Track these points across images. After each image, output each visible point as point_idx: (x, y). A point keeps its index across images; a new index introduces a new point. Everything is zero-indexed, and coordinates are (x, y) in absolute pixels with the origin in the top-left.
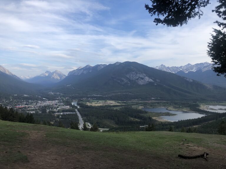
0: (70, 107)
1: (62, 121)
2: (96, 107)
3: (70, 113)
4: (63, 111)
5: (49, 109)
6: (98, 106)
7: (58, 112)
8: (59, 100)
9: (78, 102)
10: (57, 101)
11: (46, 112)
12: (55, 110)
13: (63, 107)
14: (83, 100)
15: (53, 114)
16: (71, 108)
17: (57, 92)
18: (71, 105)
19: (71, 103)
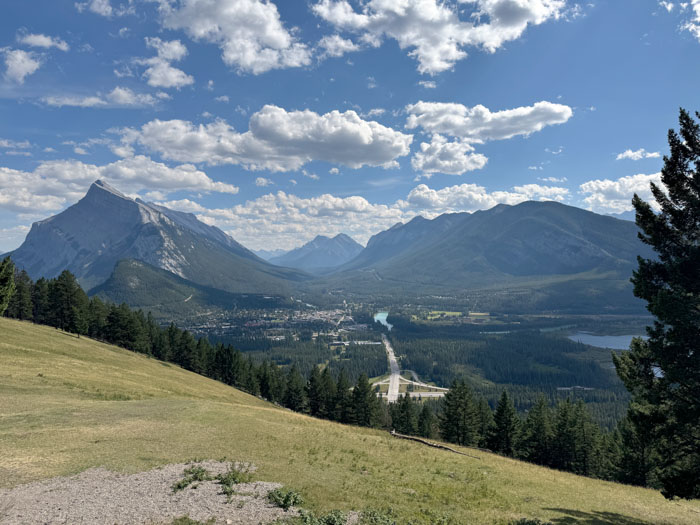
0: (369, 327)
1: (346, 362)
2: (438, 328)
3: (366, 342)
4: (352, 337)
5: (319, 331)
7: (339, 339)
8: (344, 310)
9: (390, 314)
10: (338, 311)
11: (309, 339)
12: (332, 334)
14: (403, 310)
15: (326, 345)
16: (371, 329)
17: (340, 289)
18: (372, 321)
19: (372, 316)
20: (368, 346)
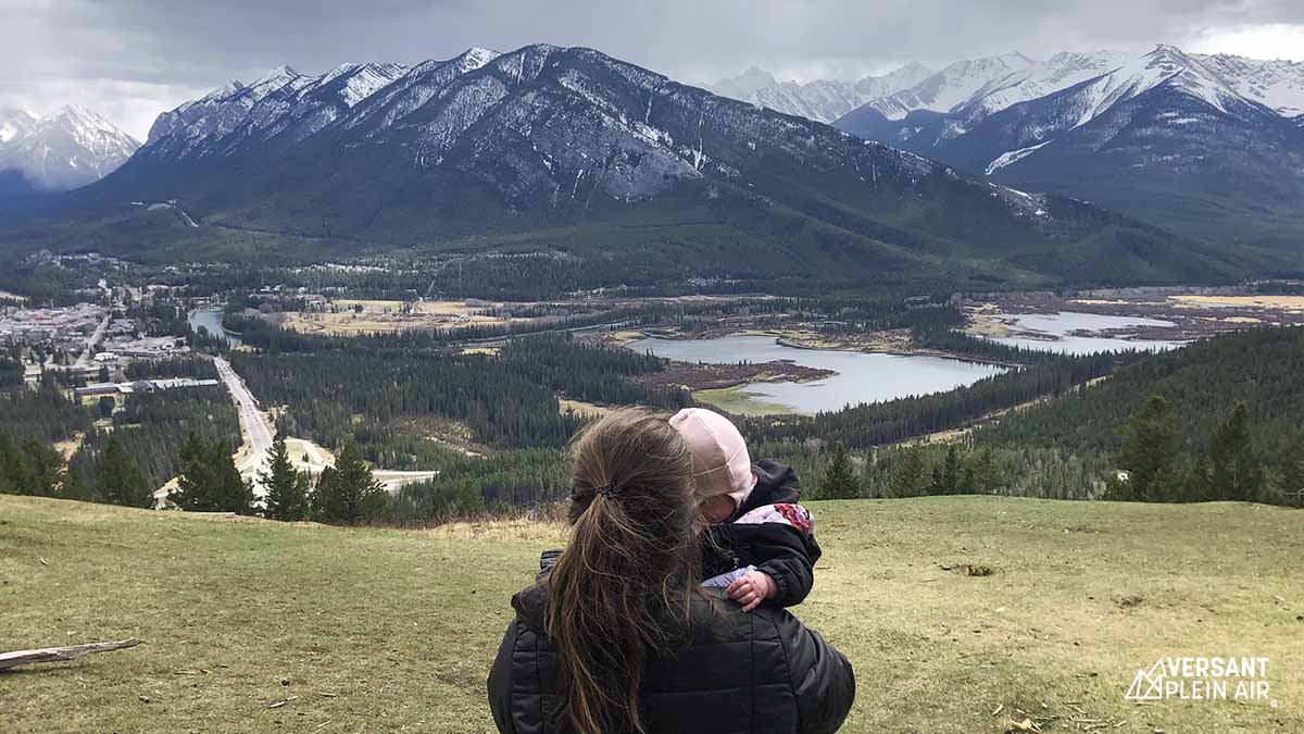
0: (179, 344)
1: (131, 432)
2: (351, 340)
3: (178, 382)
4: (138, 371)
5: (42, 360)
6: (362, 336)
7: (103, 376)
8: (104, 304)
9: (228, 310)
10: (87, 309)
11: (20, 381)
12: (80, 364)
13: (132, 346)
14: (263, 300)
15: (68, 394)
16: (187, 349)
17: (85, 252)
18: (187, 331)
19: (184, 317)
20: (184, 389)
